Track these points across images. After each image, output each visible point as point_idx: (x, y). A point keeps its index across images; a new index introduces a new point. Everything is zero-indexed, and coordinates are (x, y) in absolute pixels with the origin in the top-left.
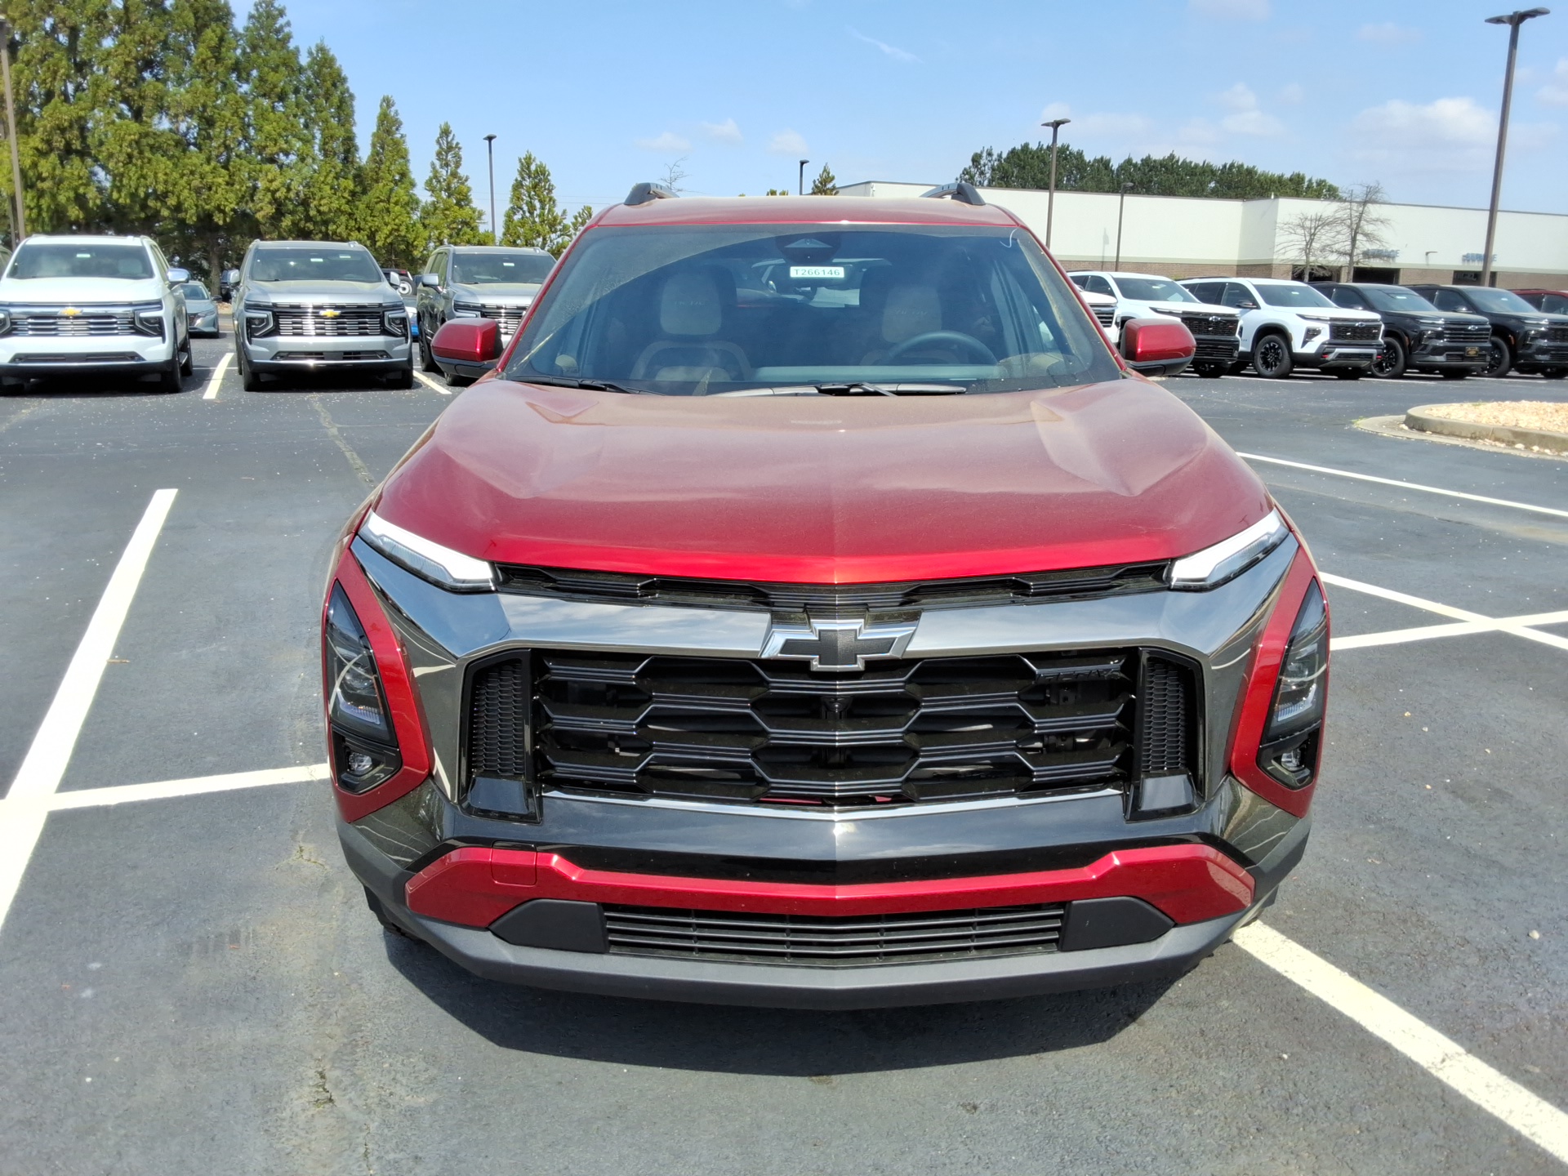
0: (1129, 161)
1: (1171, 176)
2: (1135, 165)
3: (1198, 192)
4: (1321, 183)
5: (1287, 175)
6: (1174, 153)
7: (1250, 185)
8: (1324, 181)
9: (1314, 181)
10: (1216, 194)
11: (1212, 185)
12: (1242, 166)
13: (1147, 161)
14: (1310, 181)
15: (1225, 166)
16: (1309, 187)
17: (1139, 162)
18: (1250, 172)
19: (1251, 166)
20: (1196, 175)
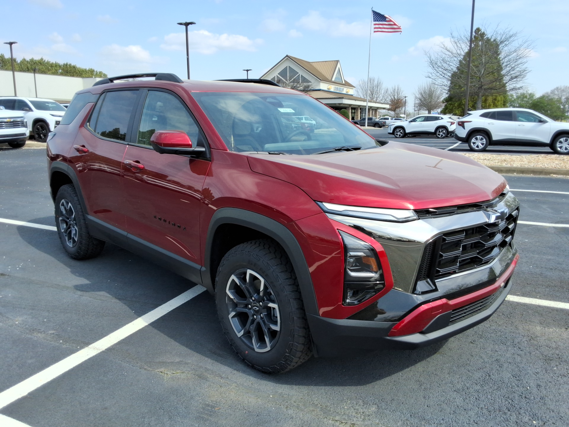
0: (24, 60)
1: (43, 67)
2: (28, 62)
3: (55, 73)
4: (100, 73)
5: (87, 69)
6: (43, 58)
7: (75, 72)
8: (101, 72)
9: (98, 72)
10: (62, 74)
11: (60, 71)
12: (71, 64)
13: (32, 60)
14: (97, 72)
15: (64, 64)
16: (96, 74)
17: (29, 60)
18: (74, 67)
19: (74, 64)
20: (53, 67)
